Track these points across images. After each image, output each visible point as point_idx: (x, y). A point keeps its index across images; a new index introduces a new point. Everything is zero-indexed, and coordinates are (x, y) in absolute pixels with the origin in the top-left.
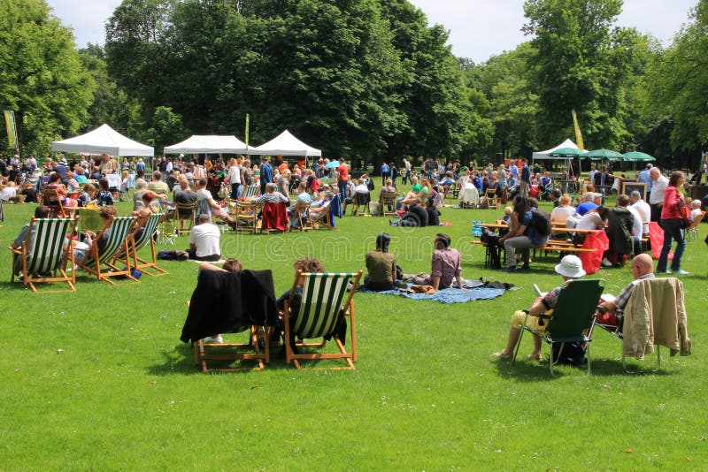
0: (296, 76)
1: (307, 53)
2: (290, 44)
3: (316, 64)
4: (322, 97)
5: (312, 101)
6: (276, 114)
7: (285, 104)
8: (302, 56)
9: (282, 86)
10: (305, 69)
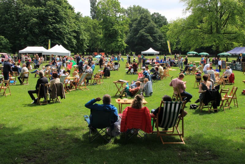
0: (49, 27)
1: (51, 19)
2: (46, 16)
3: (54, 23)
4: (57, 34)
5: (54, 35)
6: (42, 39)
7: (45, 36)
8: (51, 20)
9: (44, 30)
10: (51, 24)
